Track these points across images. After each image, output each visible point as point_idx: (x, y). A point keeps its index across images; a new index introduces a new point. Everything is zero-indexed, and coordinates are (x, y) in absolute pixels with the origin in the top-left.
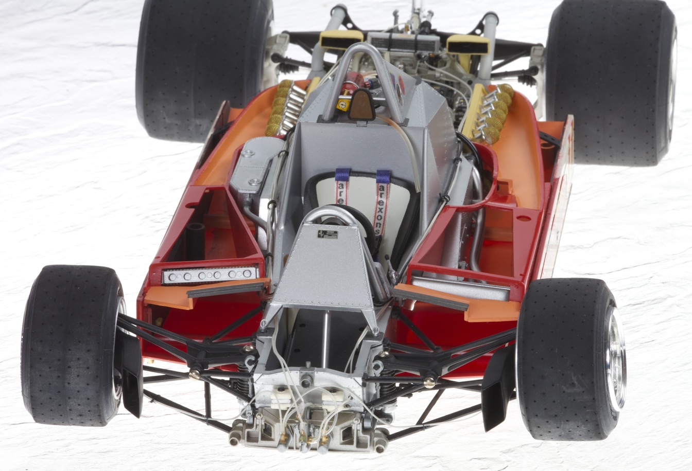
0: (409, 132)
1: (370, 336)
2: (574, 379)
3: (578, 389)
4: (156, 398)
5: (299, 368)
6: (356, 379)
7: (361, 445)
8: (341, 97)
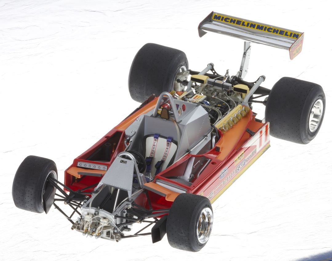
0: (180, 126)
1: (128, 200)
2: (182, 231)
3: (183, 235)
4: (57, 207)
5: (95, 208)
6: (113, 216)
7: (112, 238)
8: (159, 109)
